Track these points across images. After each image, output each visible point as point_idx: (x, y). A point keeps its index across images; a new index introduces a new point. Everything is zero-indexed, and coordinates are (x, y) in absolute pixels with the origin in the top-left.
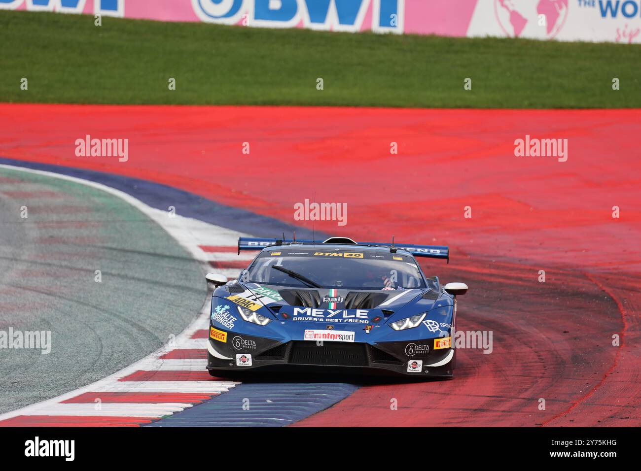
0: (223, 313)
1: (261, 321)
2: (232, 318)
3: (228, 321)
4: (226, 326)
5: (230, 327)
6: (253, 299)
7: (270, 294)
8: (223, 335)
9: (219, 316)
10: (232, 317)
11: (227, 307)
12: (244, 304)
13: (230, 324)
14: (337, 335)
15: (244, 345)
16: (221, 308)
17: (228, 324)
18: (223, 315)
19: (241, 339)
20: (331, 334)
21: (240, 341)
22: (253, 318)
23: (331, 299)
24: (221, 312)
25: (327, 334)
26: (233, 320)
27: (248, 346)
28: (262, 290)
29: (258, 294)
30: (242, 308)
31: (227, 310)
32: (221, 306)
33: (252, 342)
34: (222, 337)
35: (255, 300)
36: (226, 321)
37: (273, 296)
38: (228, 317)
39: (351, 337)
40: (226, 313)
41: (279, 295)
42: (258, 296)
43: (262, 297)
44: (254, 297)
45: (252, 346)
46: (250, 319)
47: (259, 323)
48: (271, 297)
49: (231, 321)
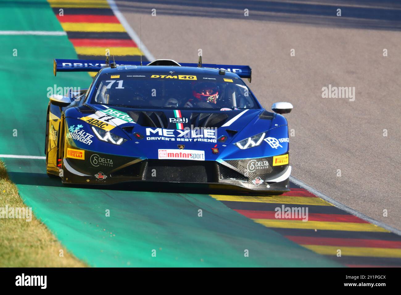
0: (78, 132)
1: (116, 141)
2: (88, 136)
3: (86, 138)
4: (84, 142)
5: (89, 143)
6: (105, 120)
7: (120, 116)
8: (81, 153)
9: (75, 135)
10: (88, 134)
11: (81, 126)
12: (97, 124)
13: (88, 141)
14: (188, 154)
15: (102, 162)
16: (75, 127)
17: (85, 140)
18: (79, 133)
19: (98, 157)
20: (182, 153)
21: (97, 159)
22: (108, 137)
23: (176, 120)
24: (76, 131)
25: (179, 153)
26: (89, 136)
27: (105, 163)
28: (111, 111)
29: (109, 116)
30: (96, 128)
31: (81, 129)
32: (74, 126)
33: (110, 161)
34: (80, 155)
35: (108, 120)
36: (83, 138)
37: (123, 117)
38: (85, 135)
39: (201, 156)
40: (82, 132)
41: (128, 116)
42: (110, 118)
43: (113, 118)
44: (106, 118)
45: (109, 164)
46: (105, 139)
47: (114, 142)
48: (121, 118)
49: (88, 138)
